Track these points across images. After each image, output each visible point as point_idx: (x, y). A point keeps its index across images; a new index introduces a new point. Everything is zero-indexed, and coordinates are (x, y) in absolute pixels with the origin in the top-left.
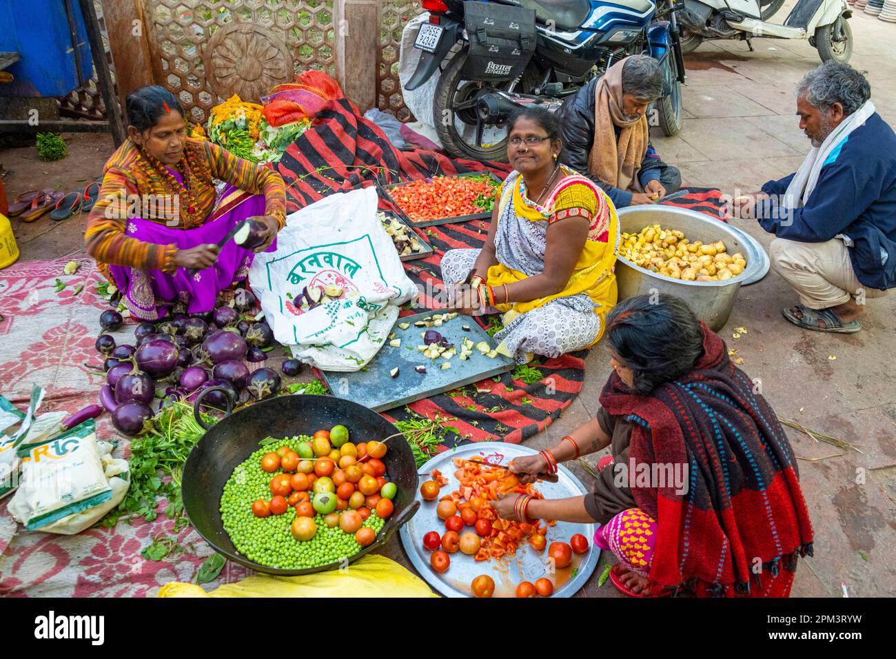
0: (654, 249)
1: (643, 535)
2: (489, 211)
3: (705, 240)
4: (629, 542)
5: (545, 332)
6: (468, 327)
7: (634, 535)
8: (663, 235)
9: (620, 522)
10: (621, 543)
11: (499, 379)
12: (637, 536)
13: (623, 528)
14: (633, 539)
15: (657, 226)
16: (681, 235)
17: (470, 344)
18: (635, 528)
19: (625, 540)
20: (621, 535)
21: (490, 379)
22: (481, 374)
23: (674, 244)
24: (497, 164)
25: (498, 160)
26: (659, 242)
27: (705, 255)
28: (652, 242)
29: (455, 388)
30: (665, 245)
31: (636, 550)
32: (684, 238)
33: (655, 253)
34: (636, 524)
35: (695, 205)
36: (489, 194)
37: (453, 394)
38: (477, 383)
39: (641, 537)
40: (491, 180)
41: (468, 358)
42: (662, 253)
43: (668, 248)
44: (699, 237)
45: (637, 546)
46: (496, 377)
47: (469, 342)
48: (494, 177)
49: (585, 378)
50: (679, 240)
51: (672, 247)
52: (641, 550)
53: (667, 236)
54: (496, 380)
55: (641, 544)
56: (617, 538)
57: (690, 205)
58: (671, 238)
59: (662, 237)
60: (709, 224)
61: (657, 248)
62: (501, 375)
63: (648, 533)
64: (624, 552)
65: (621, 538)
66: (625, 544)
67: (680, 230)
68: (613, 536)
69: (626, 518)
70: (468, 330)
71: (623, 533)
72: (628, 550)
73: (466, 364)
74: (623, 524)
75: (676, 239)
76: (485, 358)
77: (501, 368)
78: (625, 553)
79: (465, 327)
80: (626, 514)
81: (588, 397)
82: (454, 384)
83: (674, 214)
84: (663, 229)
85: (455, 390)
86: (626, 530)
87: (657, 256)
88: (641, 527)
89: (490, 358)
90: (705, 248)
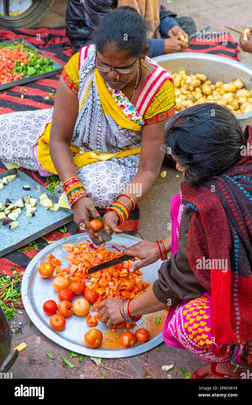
0: (182, 94)
1: (203, 320)
2: (27, 76)
3: (225, 79)
4: (194, 330)
5: (98, 188)
6: (28, 186)
7: (196, 322)
8: (189, 79)
9: (182, 318)
10: (188, 333)
11: (66, 229)
12: (198, 322)
13: (186, 321)
14: (196, 326)
15: (183, 73)
16: (204, 77)
17: (33, 201)
18: (195, 317)
19: (190, 329)
20: (186, 326)
21: (57, 230)
22: (49, 227)
23: (198, 87)
24: (27, 31)
25: (28, 27)
26: (186, 86)
27: (227, 92)
28: (180, 87)
29: (26, 243)
30: (191, 88)
31: (200, 334)
32: (207, 80)
33: (184, 97)
34: (195, 314)
35: (210, 49)
36: (25, 61)
37: (26, 250)
38: (45, 236)
39: (203, 335)
40: (25, 47)
41: (33, 215)
42: (190, 96)
43: (194, 90)
44: (219, 78)
45: (200, 330)
46: (62, 228)
47: (31, 200)
48: (27, 44)
49: (141, 216)
50: (202, 82)
51: (198, 89)
52: (204, 332)
53: (192, 80)
54: (62, 231)
55: (203, 327)
56: (184, 330)
57: (206, 50)
58: (196, 82)
59: (188, 82)
60: (227, 65)
61: (185, 92)
62: (66, 225)
63: (206, 317)
64: (192, 340)
65: (186, 330)
66: (191, 333)
67: (203, 74)
68: (180, 331)
69: (185, 312)
70: (29, 189)
71: (186, 324)
72: (195, 336)
73: (33, 220)
74: (185, 317)
75: (199, 82)
76: (49, 212)
77: (65, 219)
78: (194, 341)
79: (25, 187)
80: (184, 309)
81: (146, 232)
82: (25, 240)
83: (195, 60)
84: (188, 74)
85: (27, 246)
86: (188, 321)
87: (186, 99)
88: (199, 315)
89: (54, 211)
90: (226, 87)
